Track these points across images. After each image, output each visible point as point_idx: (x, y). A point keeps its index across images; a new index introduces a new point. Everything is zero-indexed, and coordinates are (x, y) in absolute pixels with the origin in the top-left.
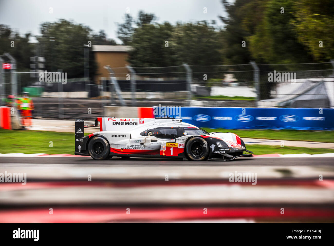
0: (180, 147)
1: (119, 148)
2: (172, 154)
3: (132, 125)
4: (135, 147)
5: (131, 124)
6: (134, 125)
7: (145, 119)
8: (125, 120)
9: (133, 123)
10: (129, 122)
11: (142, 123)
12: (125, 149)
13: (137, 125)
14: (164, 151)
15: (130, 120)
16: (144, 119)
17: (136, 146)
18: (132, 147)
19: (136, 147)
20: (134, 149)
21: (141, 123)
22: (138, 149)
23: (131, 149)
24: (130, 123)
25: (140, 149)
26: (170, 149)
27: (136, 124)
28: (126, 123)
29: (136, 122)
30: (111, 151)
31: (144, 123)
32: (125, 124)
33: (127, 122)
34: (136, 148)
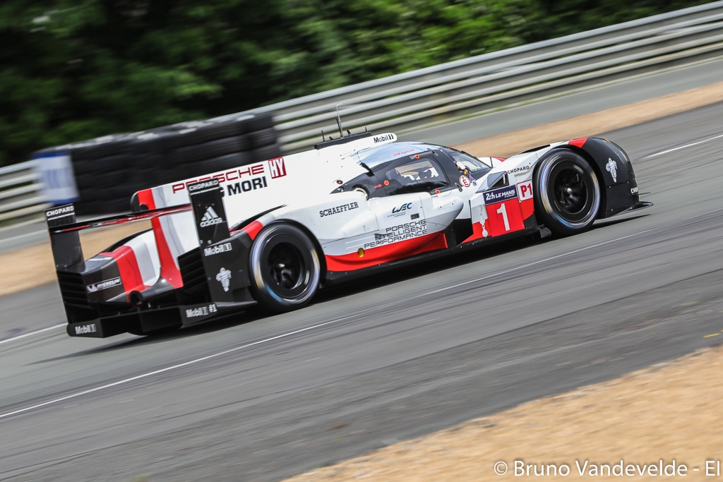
0: (524, 196)
1: (351, 249)
2: (507, 228)
3: (250, 189)
4: (396, 233)
5: (247, 186)
6: (258, 186)
7: (284, 157)
8: (225, 176)
9: (254, 180)
10: (240, 181)
11: (280, 176)
12: (369, 247)
13: (266, 185)
14: (483, 223)
15: (240, 174)
16: (281, 160)
17: (399, 227)
18: (388, 235)
19: (401, 230)
20: (397, 241)
21: (277, 175)
22: (409, 238)
23: (387, 243)
24: (243, 183)
25: (414, 237)
26: (499, 211)
27: (262, 183)
28: (230, 187)
29: (260, 176)
30: (331, 267)
31: (285, 174)
32: (230, 194)
33: (233, 183)
34: (402, 236)
